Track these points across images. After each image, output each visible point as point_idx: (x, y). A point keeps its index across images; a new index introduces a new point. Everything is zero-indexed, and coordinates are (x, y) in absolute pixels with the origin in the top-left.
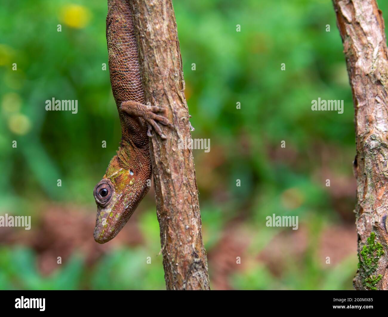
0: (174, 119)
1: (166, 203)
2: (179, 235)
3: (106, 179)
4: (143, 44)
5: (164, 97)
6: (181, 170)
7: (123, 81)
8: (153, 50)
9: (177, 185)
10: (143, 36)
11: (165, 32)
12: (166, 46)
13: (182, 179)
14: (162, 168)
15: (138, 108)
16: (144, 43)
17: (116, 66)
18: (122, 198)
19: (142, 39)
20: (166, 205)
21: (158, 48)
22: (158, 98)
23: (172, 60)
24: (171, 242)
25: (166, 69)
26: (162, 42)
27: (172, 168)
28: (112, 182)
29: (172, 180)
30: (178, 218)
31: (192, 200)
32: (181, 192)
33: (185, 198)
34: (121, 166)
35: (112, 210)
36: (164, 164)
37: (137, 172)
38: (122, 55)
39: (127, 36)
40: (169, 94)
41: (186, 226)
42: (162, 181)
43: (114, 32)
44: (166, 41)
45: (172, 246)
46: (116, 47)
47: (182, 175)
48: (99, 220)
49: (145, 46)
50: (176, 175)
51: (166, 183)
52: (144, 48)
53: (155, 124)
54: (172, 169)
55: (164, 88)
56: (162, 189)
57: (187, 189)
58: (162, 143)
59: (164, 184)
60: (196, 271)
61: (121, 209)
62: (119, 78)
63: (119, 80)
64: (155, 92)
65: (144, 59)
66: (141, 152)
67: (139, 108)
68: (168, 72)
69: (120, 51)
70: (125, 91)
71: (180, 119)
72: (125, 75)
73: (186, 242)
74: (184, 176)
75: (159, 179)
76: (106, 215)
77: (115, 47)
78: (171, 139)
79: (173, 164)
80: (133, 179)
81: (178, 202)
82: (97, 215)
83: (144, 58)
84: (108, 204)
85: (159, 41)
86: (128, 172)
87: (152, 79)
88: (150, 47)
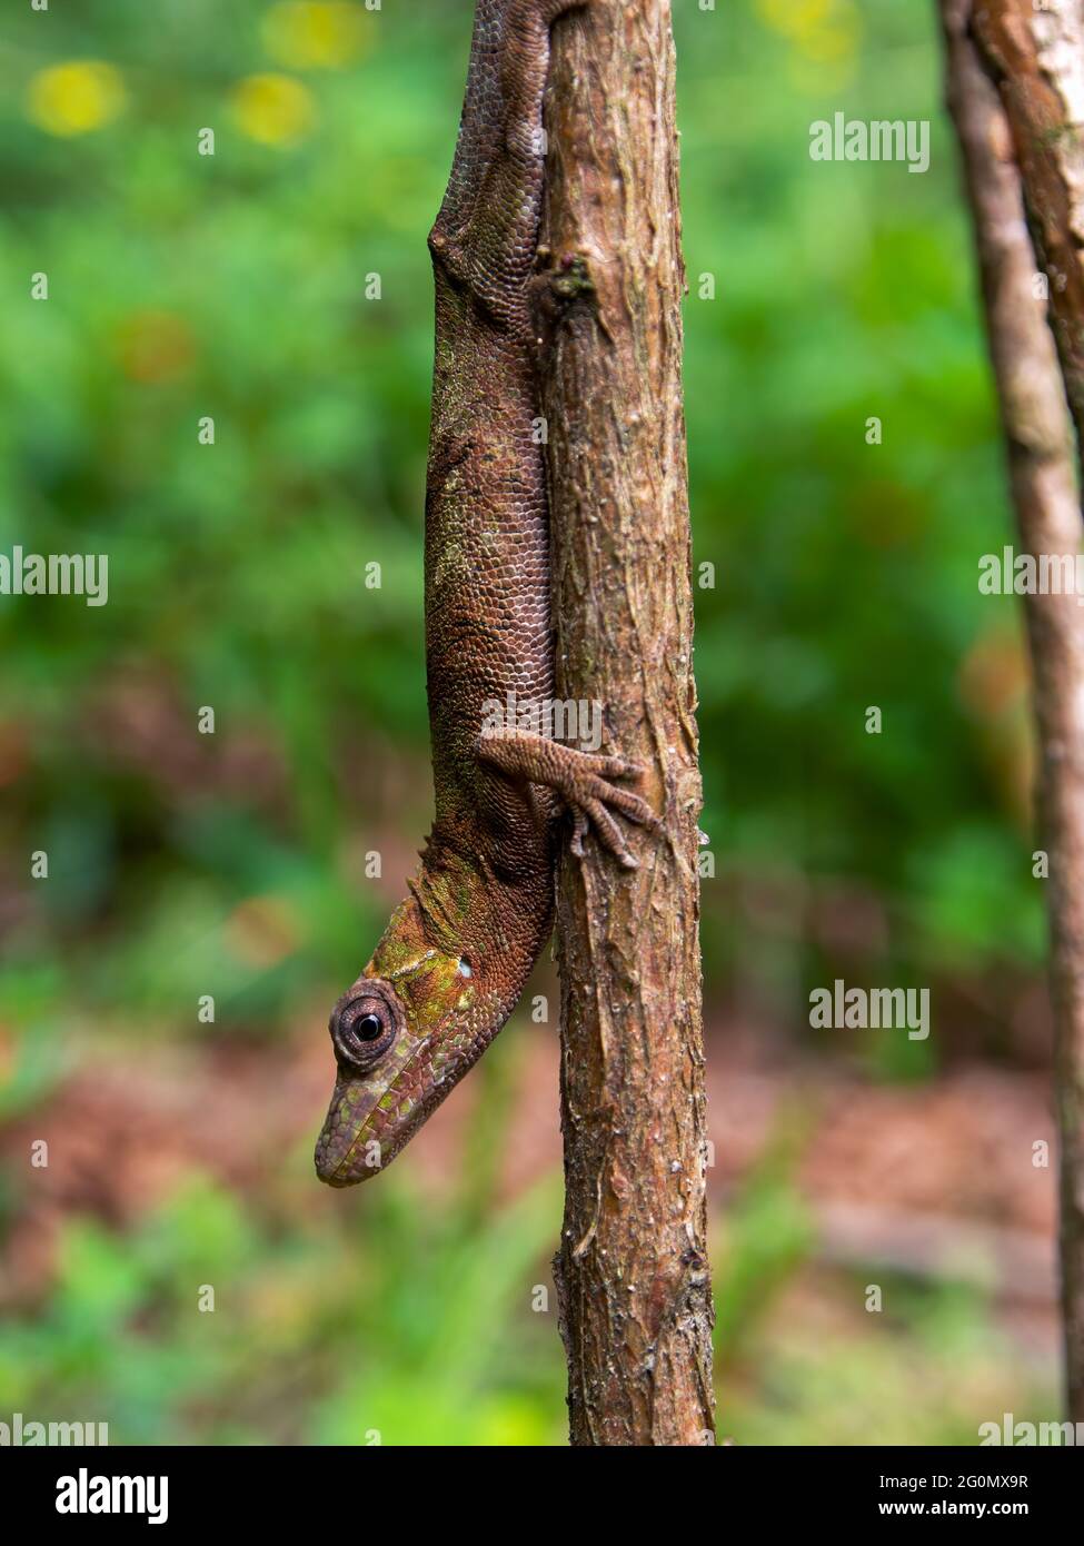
0: (667, 804)
1: (611, 1081)
2: (645, 1190)
3: (378, 981)
4: (588, 546)
5: (642, 731)
6: (670, 974)
7: (489, 658)
8: (624, 571)
9: (655, 1024)
10: (594, 519)
11: (665, 514)
12: (663, 559)
13: (673, 1005)
14: (610, 964)
15: (549, 758)
16: (591, 544)
17: (471, 604)
18: (427, 1050)
19: (586, 528)
20: (610, 1087)
21: (639, 565)
22: (622, 732)
23: (676, 606)
24: (618, 1211)
25: (656, 637)
26: (653, 547)
27: (645, 966)
28: (397, 995)
29: (642, 1007)
30: (650, 1133)
31: (692, 1078)
32: (666, 1049)
33: (676, 1069)
34: (430, 941)
35: (390, 1086)
36: (621, 949)
37: (484, 966)
38: (495, 570)
39: (516, 510)
40: (657, 718)
41: (670, 1162)
42: (603, 1006)
43: (476, 493)
44: (666, 544)
45: (618, 1226)
46: (477, 543)
47: (672, 990)
48: (343, 1114)
49: (596, 554)
50: (656, 991)
51: (618, 1016)
52: (591, 558)
53: (604, 816)
54: (644, 969)
55: (647, 700)
56: (603, 1033)
57: (682, 1039)
58: (618, 882)
59: (610, 1018)
60: (687, 1314)
61: (419, 1086)
62: (478, 645)
63: (474, 654)
64: (613, 709)
65: (586, 598)
66: (510, 899)
67: (553, 758)
68: (663, 648)
69: (488, 558)
70: (491, 691)
71: (681, 804)
72: (496, 639)
73: (667, 1217)
74: (678, 997)
75: (596, 1000)
76: (368, 1101)
77: (473, 543)
78: (652, 871)
79: (649, 953)
80: (471, 989)
81: (653, 1082)
82: (336, 1094)
83: (584, 594)
84: (379, 1065)
85: (646, 543)
86: (453, 965)
87: (608, 666)
88: (615, 560)
